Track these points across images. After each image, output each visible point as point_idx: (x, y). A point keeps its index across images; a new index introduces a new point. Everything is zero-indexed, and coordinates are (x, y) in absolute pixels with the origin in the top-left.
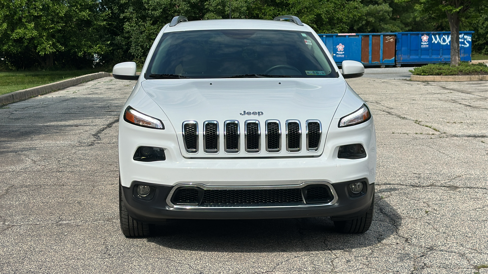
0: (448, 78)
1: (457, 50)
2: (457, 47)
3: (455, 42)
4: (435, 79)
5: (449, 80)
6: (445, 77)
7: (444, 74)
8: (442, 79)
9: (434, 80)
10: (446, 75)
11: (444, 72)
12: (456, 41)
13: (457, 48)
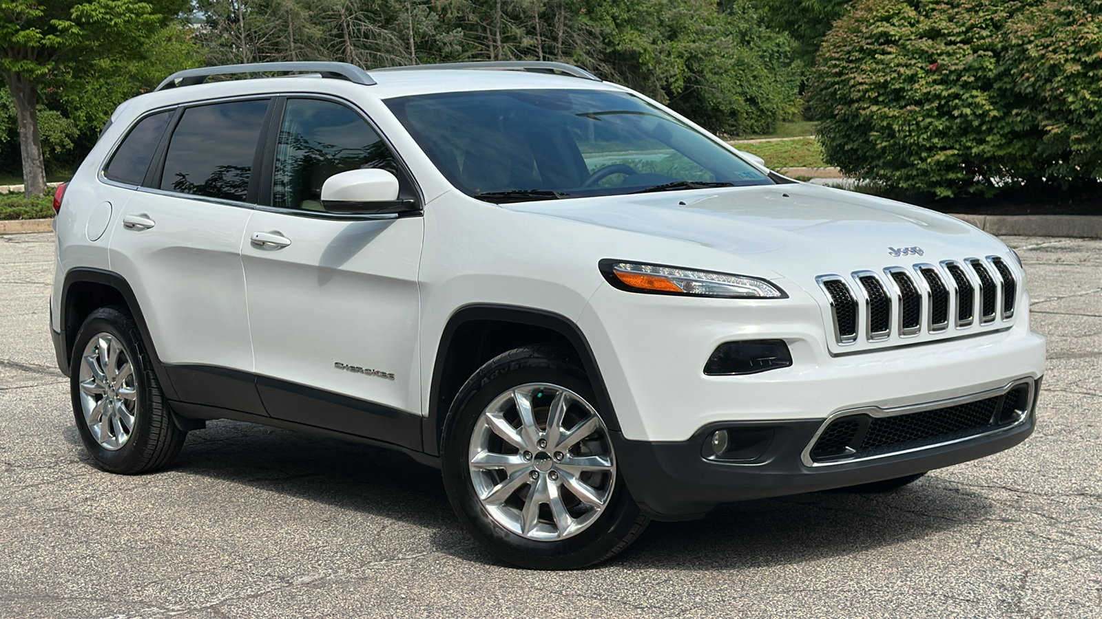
0: (38, 225)
1: (38, 161)
2: (37, 154)
3: (32, 143)
4: (6, 228)
5: (42, 228)
6: (29, 222)
7: (25, 216)
8: (25, 226)
9: (5, 230)
10: (30, 218)
11: (26, 212)
12: (33, 141)
13: (37, 157)
